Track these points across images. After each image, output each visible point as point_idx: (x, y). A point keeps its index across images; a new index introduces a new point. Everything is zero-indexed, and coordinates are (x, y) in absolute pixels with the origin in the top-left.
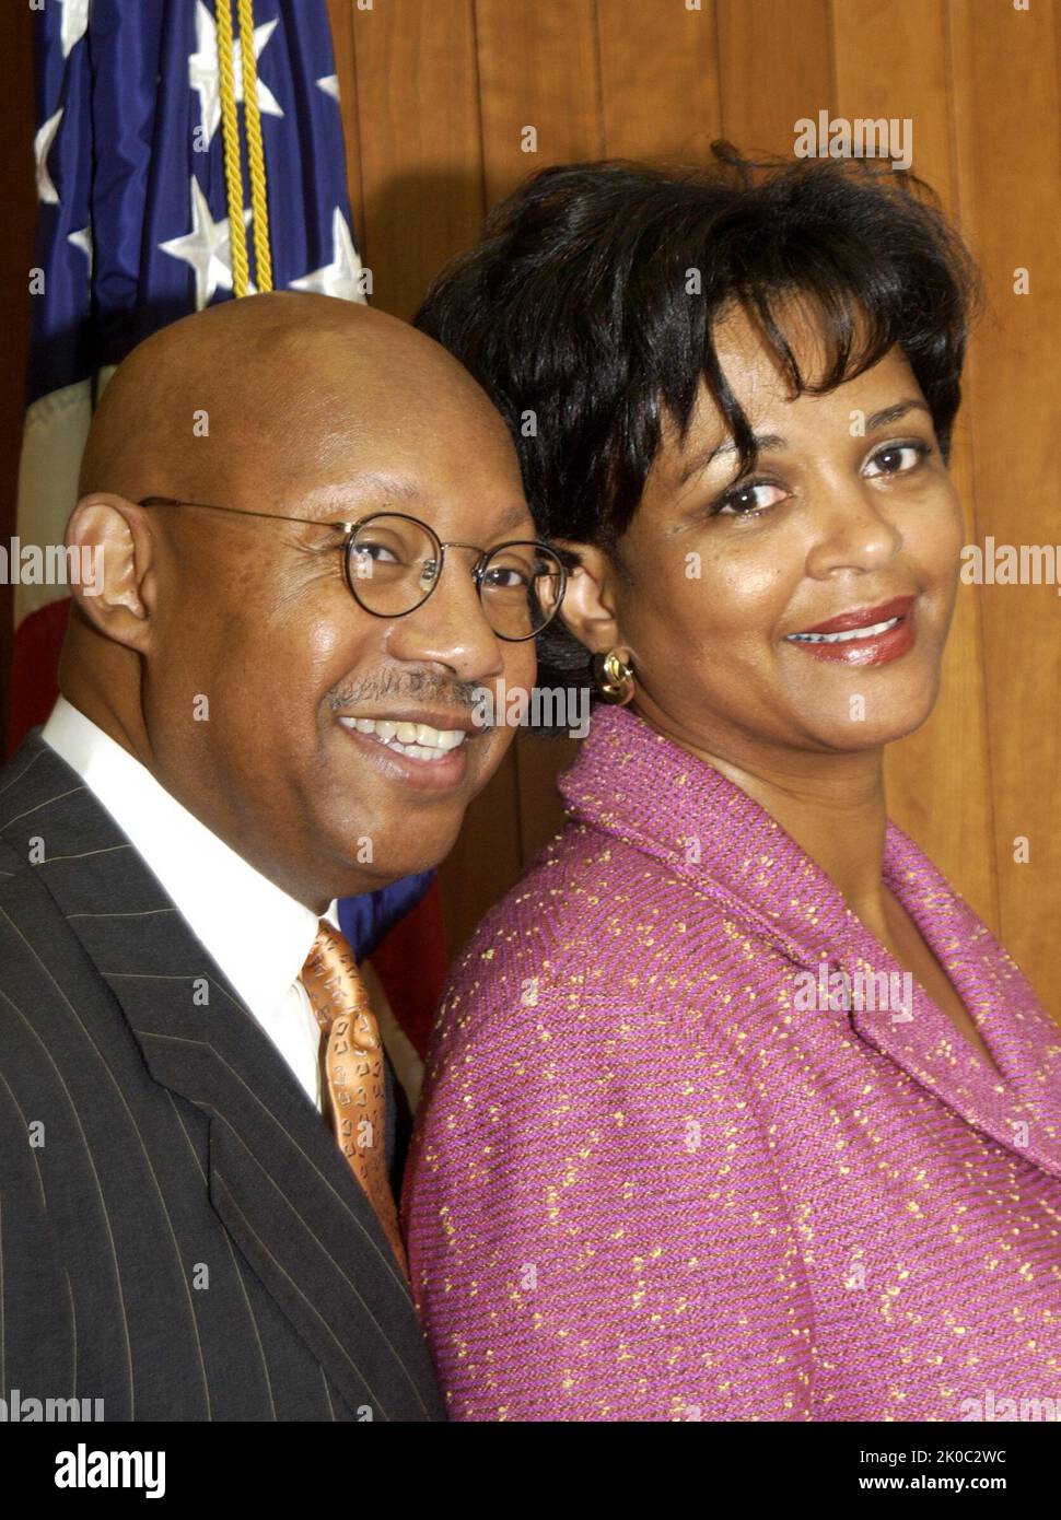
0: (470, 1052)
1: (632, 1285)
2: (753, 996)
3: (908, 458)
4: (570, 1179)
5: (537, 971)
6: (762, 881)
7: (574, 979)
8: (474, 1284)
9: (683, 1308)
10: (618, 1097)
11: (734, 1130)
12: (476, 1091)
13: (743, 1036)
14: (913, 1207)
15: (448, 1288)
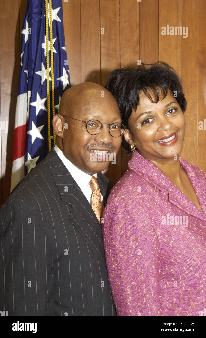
0: (107, 207)
1: (130, 242)
2: (151, 197)
3: (174, 111)
4: (121, 226)
5: (118, 195)
6: (155, 178)
7: (122, 196)
8: (108, 240)
9: (138, 245)
10: (128, 214)
11: (146, 219)
12: (109, 212)
13: (149, 204)
14: (175, 229)
15: (105, 241)
